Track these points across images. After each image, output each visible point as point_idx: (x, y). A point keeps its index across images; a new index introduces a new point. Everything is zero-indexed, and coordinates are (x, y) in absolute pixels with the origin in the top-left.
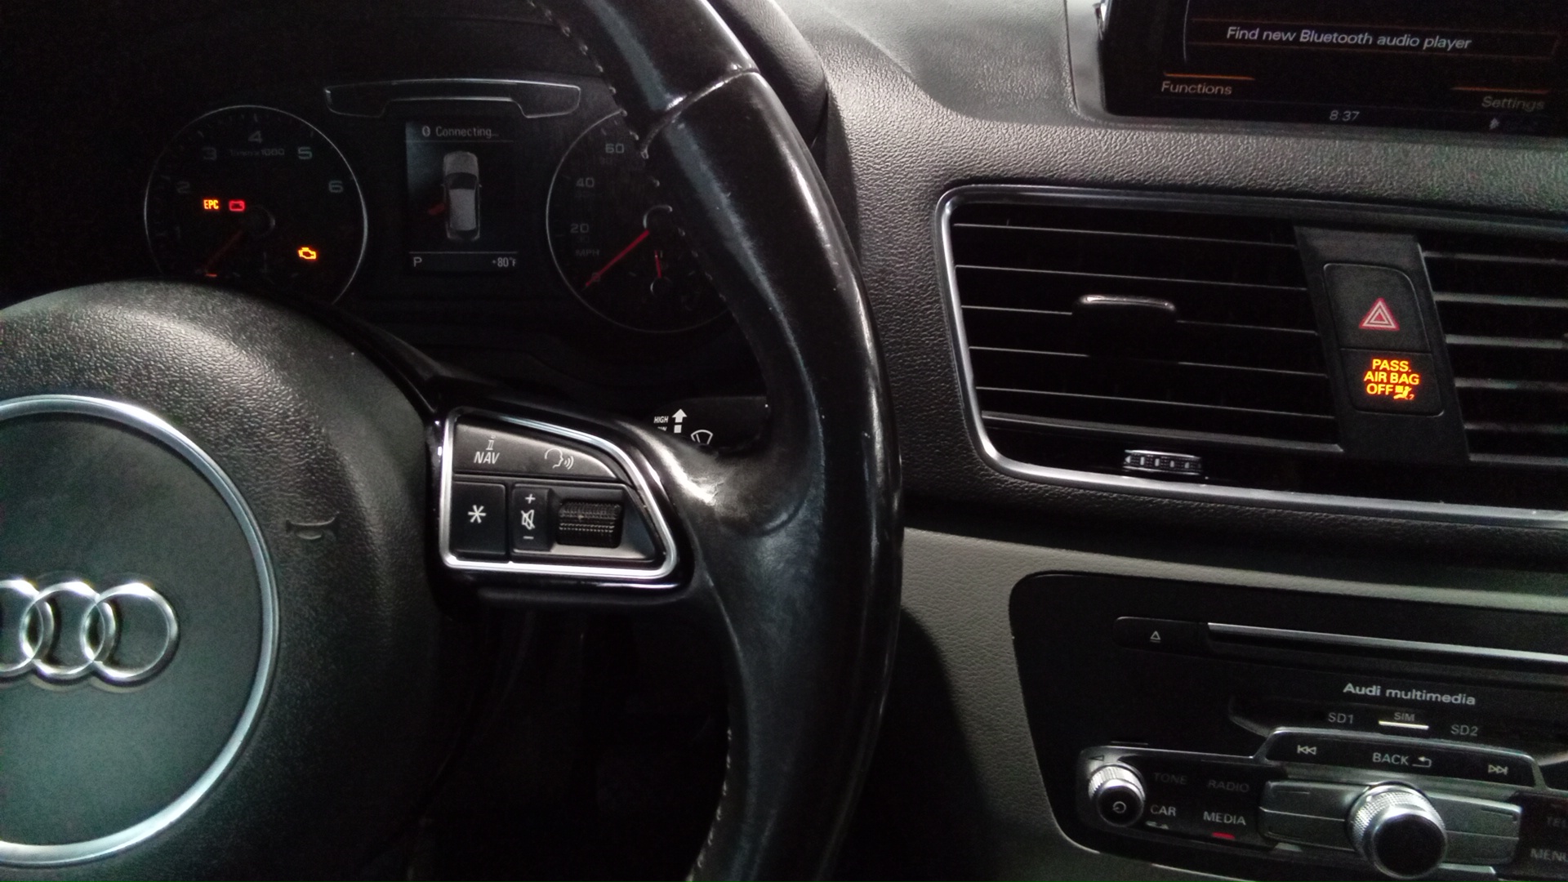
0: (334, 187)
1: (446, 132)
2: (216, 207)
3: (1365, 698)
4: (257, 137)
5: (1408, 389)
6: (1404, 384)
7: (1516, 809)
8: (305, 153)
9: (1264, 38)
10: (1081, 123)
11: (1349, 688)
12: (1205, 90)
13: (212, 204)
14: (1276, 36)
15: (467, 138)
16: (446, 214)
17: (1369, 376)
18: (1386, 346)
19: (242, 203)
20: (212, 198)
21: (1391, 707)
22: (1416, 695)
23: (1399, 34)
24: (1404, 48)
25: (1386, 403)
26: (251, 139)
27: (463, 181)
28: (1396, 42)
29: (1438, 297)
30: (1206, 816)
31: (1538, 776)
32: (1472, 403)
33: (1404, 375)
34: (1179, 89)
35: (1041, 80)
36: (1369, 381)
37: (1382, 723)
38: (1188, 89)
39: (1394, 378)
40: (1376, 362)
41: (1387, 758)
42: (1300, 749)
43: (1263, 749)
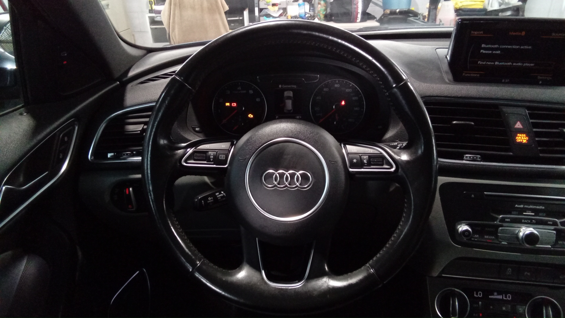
0: (258, 100)
1: (285, 86)
2: (229, 105)
3: (520, 208)
4: (239, 88)
5: (526, 140)
6: (525, 139)
7: (555, 232)
8: (251, 92)
9: (487, 64)
10: (449, 84)
11: (516, 206)
12: (473, 75)
13: (228, 104)
14: (489, 63)
15: (290, 88)
16: (285, 106)
17: (517, 138)
18: (521, 131)
19: (235, 104)
20: (228, 103)
21: (525, 210)
22: (531, 207)
23: (518, 63)
24: (519, 66)
25: (521, 143)
26: (238, 89)
27: (289, 98)
28: (517, 64)
29: (531, 121)
30: (485, 237)
31: (559, 224)
32: (540, 143)
33: (525, 138)
34: (467, 75)
35: (438, 74)
36: (517, 139)
37: (524, 213)
38: (469, 75)
39: (523, 138)
40: (518, 135)
41: (526, 221)
42: (506, 220)
43: (498, 220)
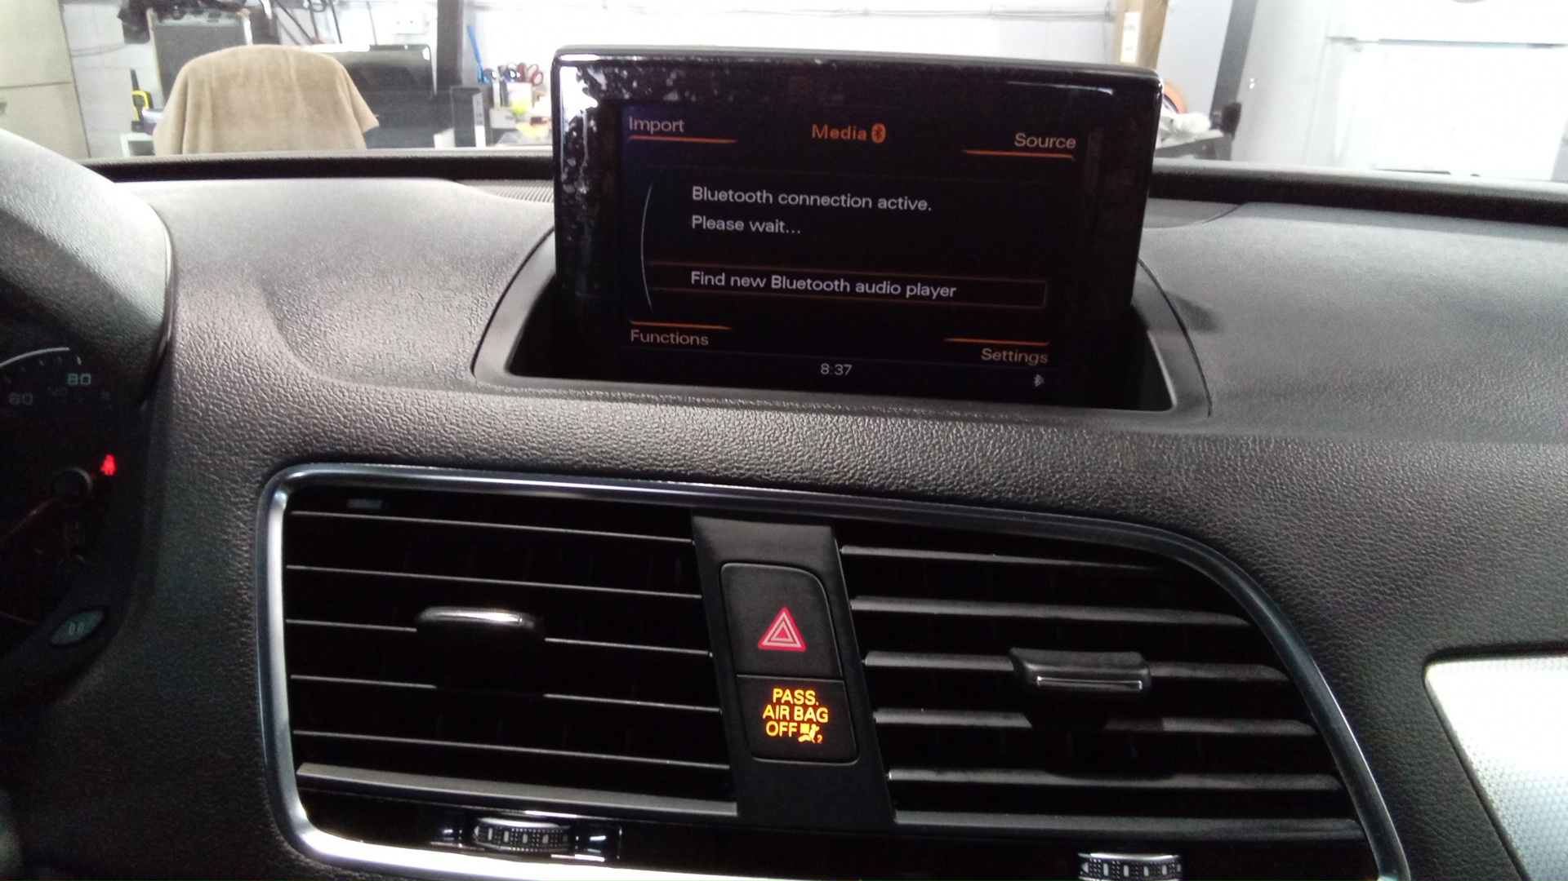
5: (815, 728)
6: (810, 721)
9: (732, 284)
12: (679, 340)
14: (745, 282)
17: (768, 711)
18: (789, 670)
23: (879, 281)
24: (885, 296)
25: (789, 745)
28: (875, 289)
29: (857, 606)
32: (899, 745)
33: (811, 710)
34: (650, 338)
36: (769, 718)
38: (661, 339)
39: (798, 712)
40: (777, 693)
